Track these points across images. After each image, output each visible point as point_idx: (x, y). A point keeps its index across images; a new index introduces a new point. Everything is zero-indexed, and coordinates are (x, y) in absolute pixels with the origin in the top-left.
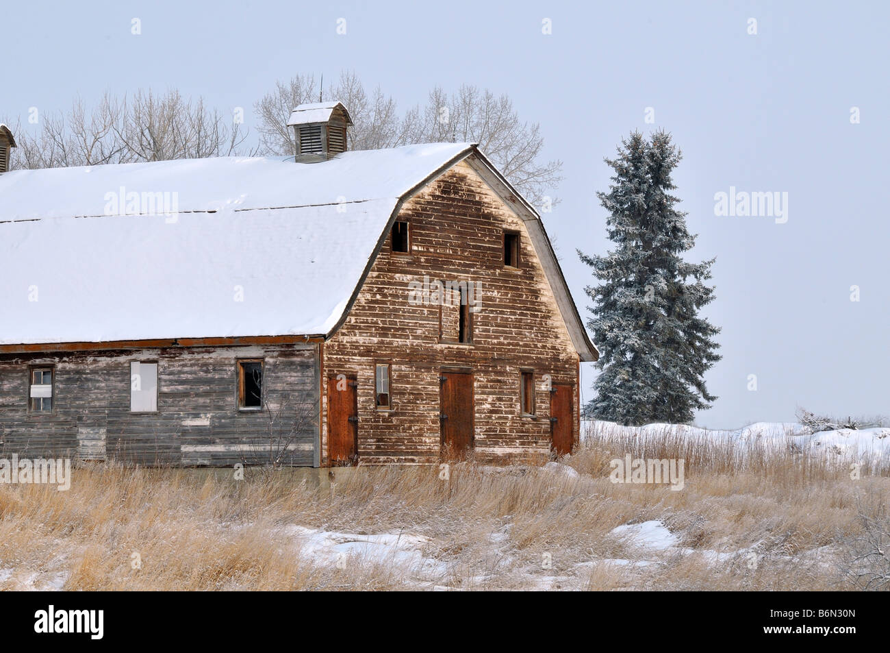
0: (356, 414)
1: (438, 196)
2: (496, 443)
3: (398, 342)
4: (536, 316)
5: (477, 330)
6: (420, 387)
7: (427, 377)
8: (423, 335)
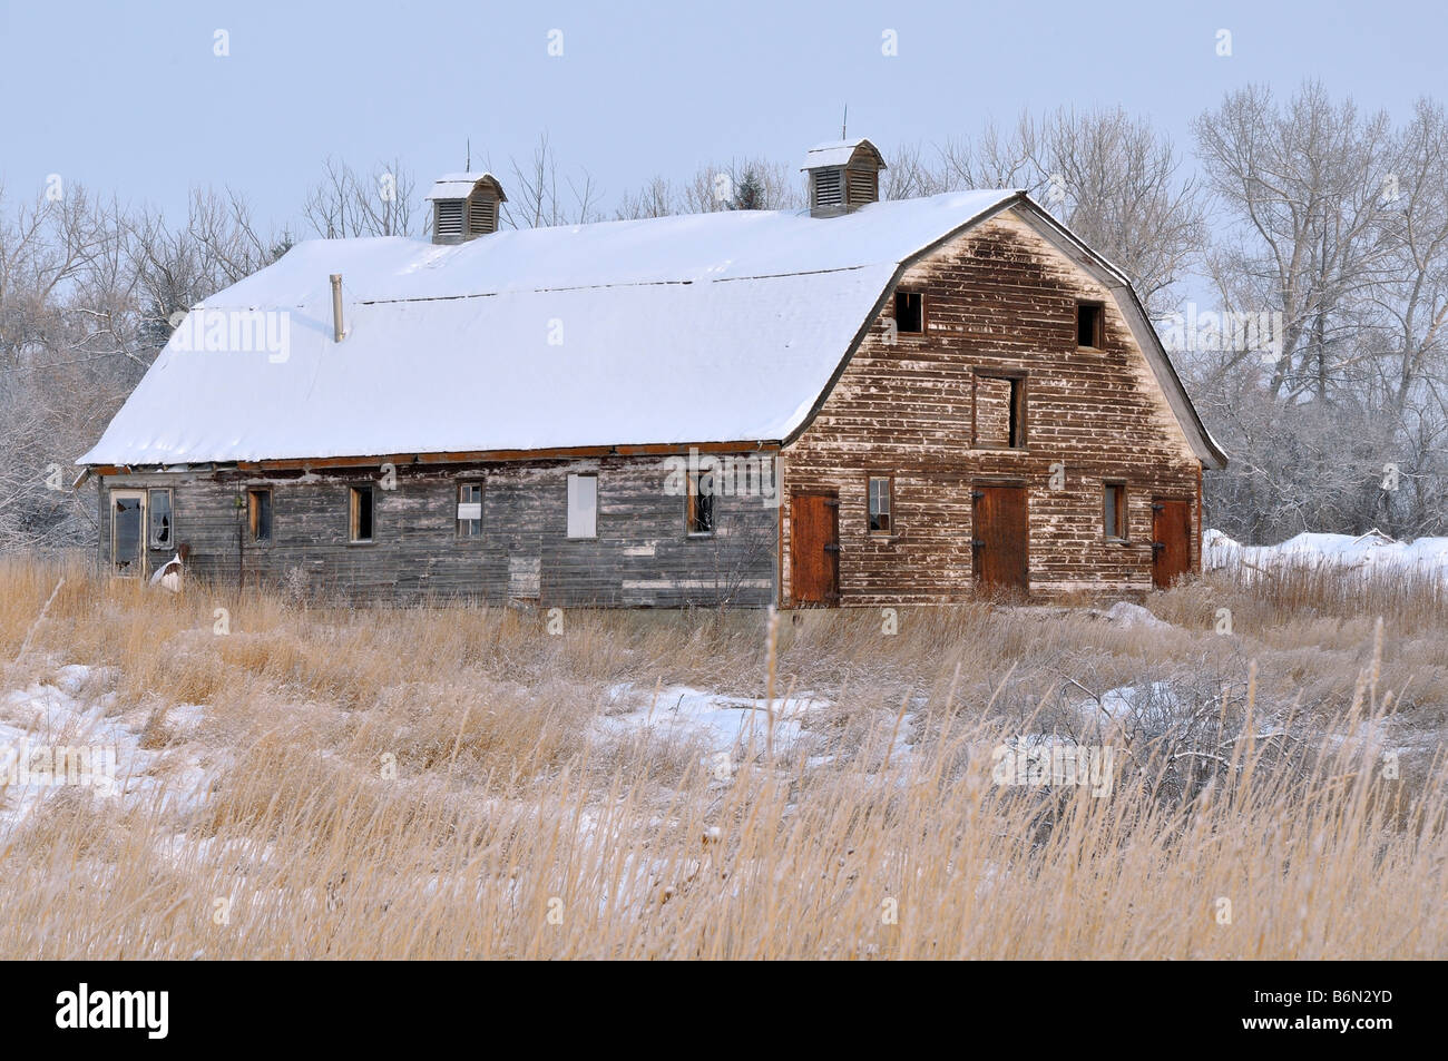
0: (837, 541)
1: (970, 260)
2: (1062, 577)
3: (904, 448)
4: (1132, 412)
5: (1033, 431)
6: (940, 505)
7: (951, 492)
8: (946, 439)
